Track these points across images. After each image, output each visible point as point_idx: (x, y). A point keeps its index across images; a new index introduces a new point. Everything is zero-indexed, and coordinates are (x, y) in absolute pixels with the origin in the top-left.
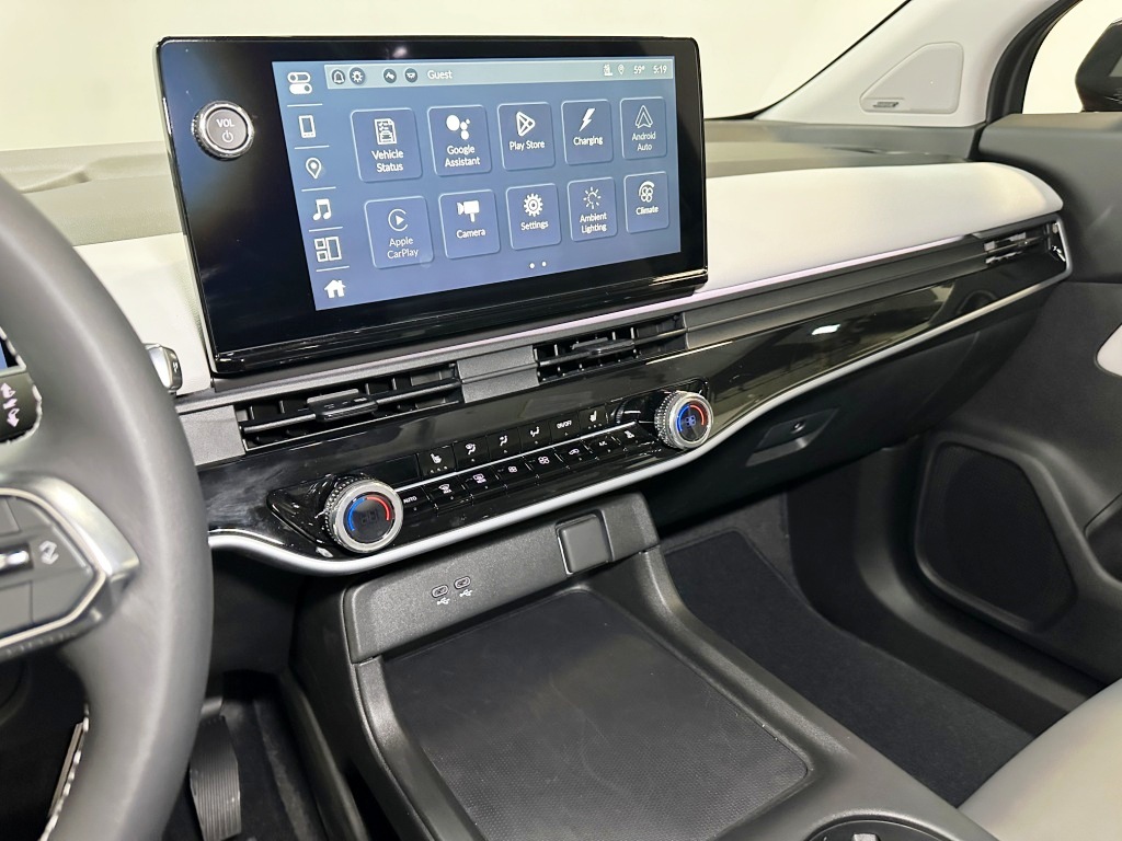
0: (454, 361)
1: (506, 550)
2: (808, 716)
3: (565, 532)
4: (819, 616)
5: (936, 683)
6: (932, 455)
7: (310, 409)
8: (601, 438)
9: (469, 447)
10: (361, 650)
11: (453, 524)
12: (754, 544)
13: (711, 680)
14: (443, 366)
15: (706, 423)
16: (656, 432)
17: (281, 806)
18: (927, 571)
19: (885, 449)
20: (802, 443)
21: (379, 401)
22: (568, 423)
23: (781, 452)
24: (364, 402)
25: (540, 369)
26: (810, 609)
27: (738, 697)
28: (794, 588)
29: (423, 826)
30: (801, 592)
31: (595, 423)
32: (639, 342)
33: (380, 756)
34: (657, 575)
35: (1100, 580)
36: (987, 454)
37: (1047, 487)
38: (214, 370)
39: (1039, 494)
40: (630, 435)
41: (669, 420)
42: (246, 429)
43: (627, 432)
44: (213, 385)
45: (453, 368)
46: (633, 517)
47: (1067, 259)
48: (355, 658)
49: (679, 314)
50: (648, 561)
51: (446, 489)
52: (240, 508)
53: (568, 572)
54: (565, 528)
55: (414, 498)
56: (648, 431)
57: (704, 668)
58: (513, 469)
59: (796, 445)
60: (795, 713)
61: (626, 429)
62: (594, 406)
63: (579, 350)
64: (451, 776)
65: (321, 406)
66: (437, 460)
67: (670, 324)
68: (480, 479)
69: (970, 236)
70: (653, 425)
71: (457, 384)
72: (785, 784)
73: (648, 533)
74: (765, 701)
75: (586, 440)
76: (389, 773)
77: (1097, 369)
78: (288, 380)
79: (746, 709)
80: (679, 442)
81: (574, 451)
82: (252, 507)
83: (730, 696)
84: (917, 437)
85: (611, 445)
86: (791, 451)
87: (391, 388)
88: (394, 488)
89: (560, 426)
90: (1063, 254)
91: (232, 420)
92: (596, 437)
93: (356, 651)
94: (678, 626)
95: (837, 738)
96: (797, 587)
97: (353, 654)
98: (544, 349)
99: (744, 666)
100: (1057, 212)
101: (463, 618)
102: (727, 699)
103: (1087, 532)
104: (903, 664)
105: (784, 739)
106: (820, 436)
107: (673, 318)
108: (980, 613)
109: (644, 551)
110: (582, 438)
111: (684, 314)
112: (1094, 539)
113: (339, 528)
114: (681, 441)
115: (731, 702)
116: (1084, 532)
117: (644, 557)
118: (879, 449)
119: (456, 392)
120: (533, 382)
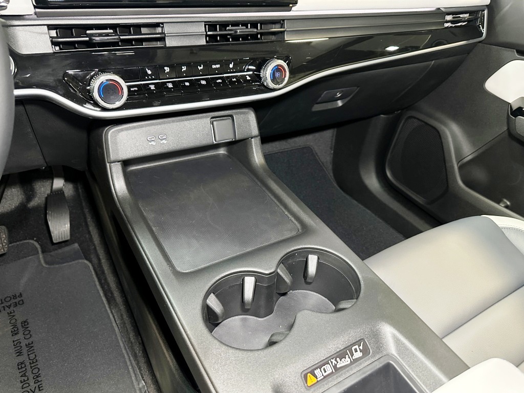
0: (162, 23)
1: (185, 125)
2: (304, 211)
3: (215, 123)
4: (339, 188)
5: (381, 221)
6: (403, 121)
7: (87, 35)
8: (234, 77)
9: (166, 68)
10: (112, 157)
11: (154, 105)
12: (316, 153)
13: (270, 195)
14: (157, 25)
15: (285, 77)
16: (260, 78)
17: (89, 232)
18: (389, 174)
19: (382, 116)
20: (340, 103)
21: (121, 37)
22: (218, 66)
23: (330, 106)
24: (113, 36)
25: (207, 35)
26: (336, 185)
27: (279, 202)
28: (331, 175)
29: (132, 231)
30: (333, 177)
31: (231, 69)
32: (262, 31)
33: (118, 203)
34: (256, 150)
35: (458, 185)
36: (426, 124)
37: (448, 142)
38: (35, 4)
39: (444, 145)
40: (248, 78)
41: (267, 73)
42: (53, 40)
43: (247, 76)
44: (36, 13)
45: (162, 27)
46: (248, 121)
47: (484, 31)
48: (109, 161)
49: (283, 20)
50: (253, 143)
51: (152, 87)
52: (49, 78)
53: (214, 141)
54: (215, 121)
55: (136, 89)
56: (257, 78)
57: (268, 190)
58: (187, 84)
59: (337, 104)
60: (299, 209)
61: (247, 75)
62: (233, 60)
63: (229, 30)
64: (150, 216)
65: (92, 35)
66: (149, 72)
67: (278, 26)
68: (170, 85)
69: (439, 9)
70: (260, 75)
71: (163, 35)
72: (288, 235)
73: (255, 130)
74: (288, 204)
75: (226, 77)
76: (121, 210)
77: (484, 89)
78: (75, 17)
79: (281, 207)
80: (271, 85)
81: (219, 81)
82: (56, 79)
83: (276, 201)
84: (399, 112)
85: (238, 81)
86: (335, 107)
87: (130, 32)
88: (126, 82)
89: (214, 66)
90: (483, 28)
91: (46, 33)
92: (232, 76)
93: (110, 158)
94: (261, 171)
95: (313, 220)
96: (332, 174)
97: (108, 159)
98: (211, 25)
99: (283, 190)
100: (487, 5)
101: (161, 152)
102: (274, 202)
103: (459, 164)
104: (369, 211)
105: (293, 219)
106: (349, 101)
107: (280, 22)
108: (408, 195)
109: (252, 138)
110: (225, 75)
111: (286, 21)
112: (461, 168)
113: (96, 95)
114: (271, 84)
115: (275, 203)
116: (458, 165)
117: (251, 141)
118: (379, 115)
119: (162, 39)
120: (203, 42)
